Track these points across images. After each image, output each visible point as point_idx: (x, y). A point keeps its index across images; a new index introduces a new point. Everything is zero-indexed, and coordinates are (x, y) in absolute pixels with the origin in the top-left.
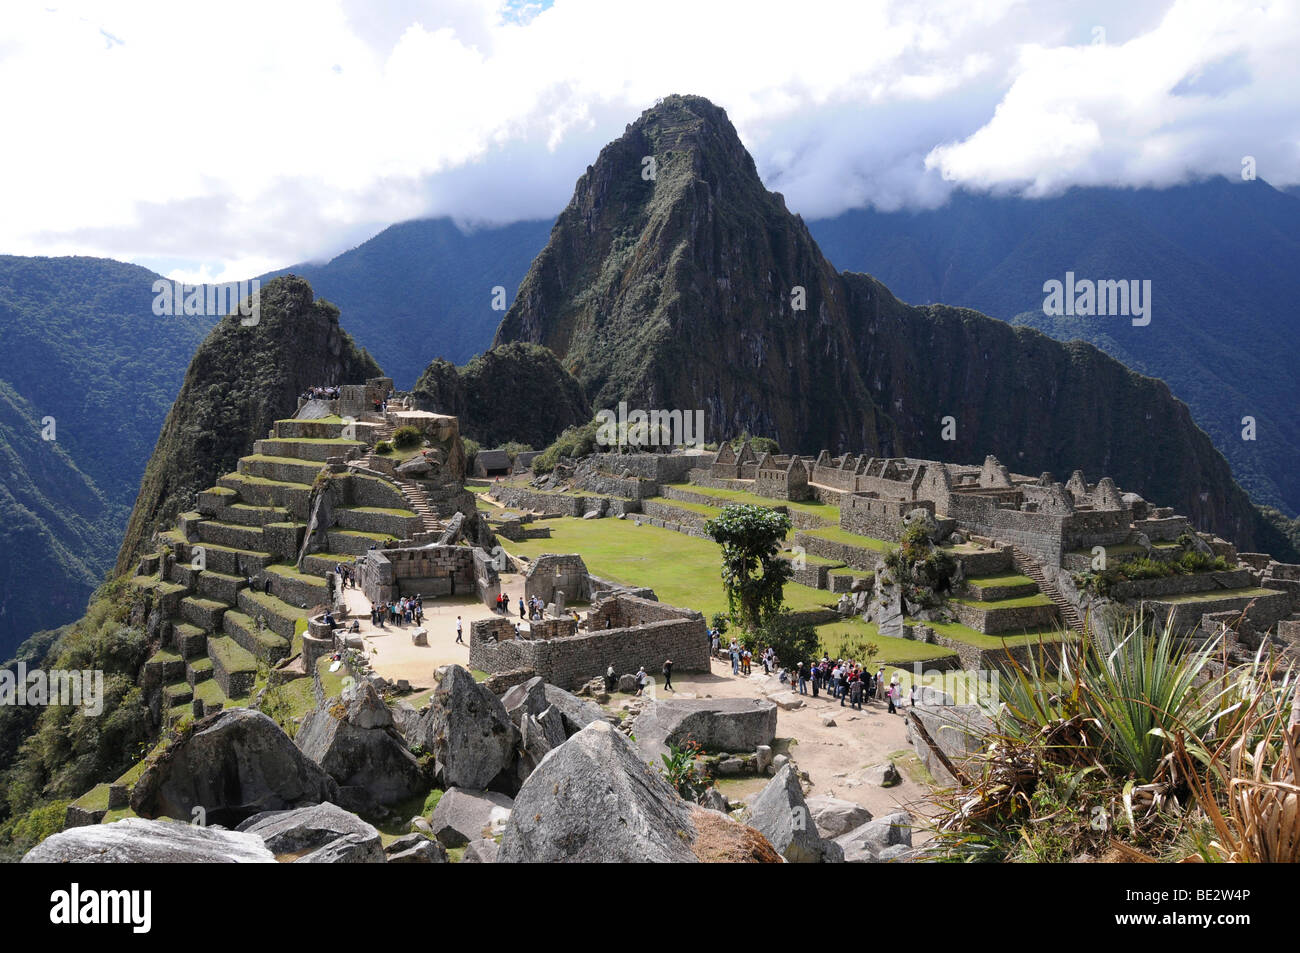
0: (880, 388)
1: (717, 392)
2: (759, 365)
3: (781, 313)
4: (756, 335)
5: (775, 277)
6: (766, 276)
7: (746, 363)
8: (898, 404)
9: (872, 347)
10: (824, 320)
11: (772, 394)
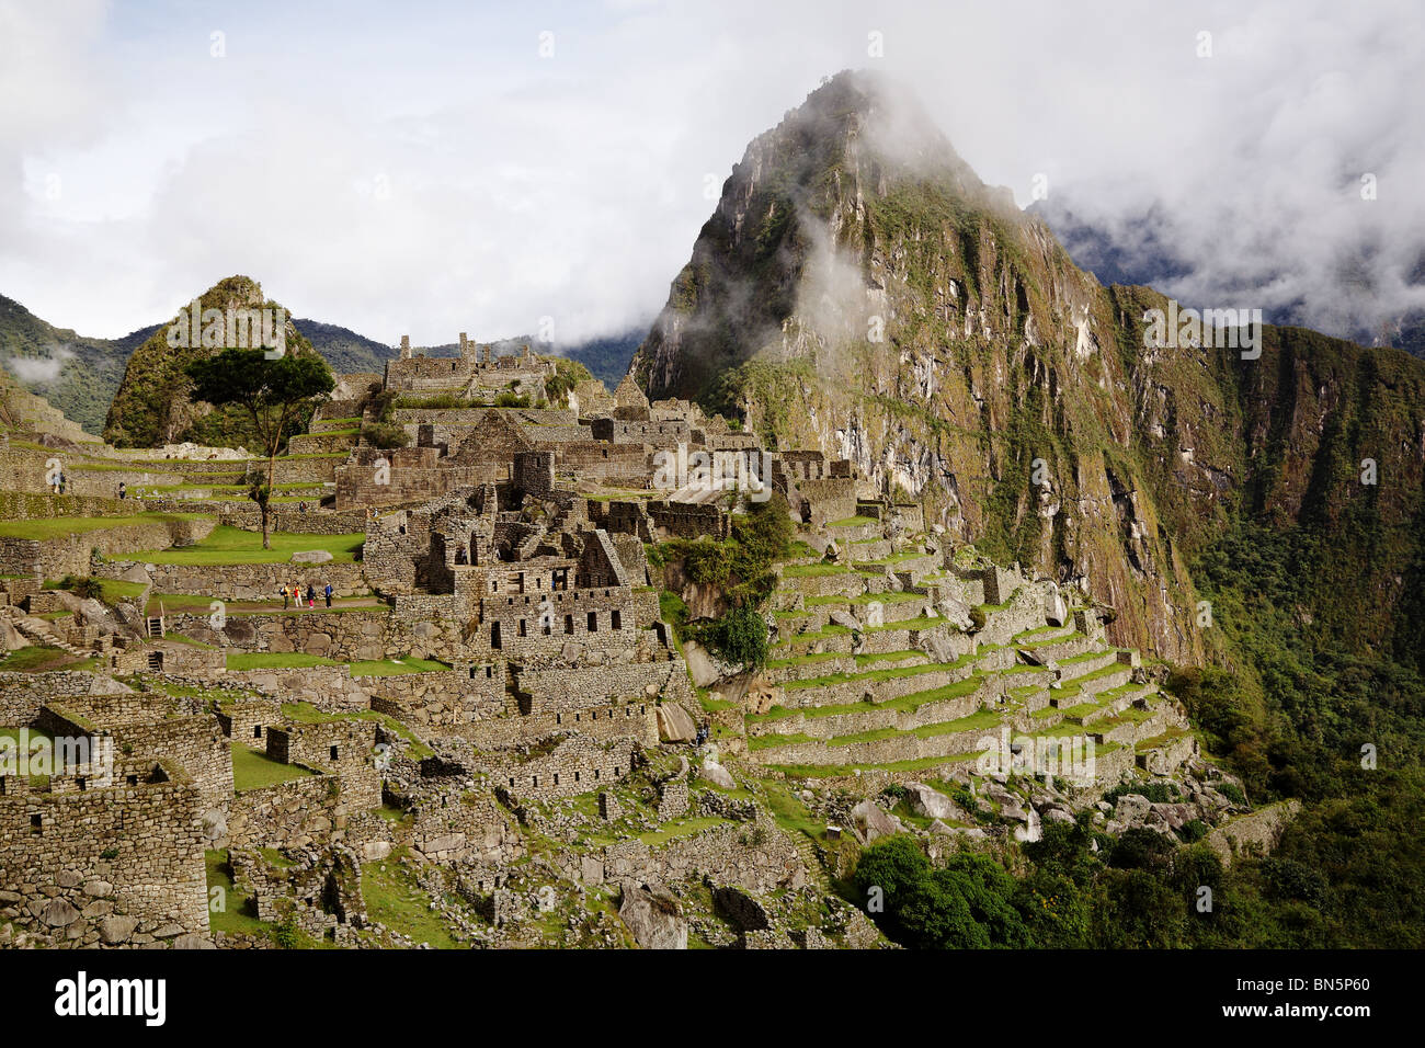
0: (1160, 434)
1: (854, 427)
2: (929, 395)
3: (968, 332)
4: (922, 358)
5: (961, 287)
6: (946, 286)
7: (906, 392)
8: (1187, 456)
9: (1149, 381)
10: (1031, 340)
11: (948, 431)
